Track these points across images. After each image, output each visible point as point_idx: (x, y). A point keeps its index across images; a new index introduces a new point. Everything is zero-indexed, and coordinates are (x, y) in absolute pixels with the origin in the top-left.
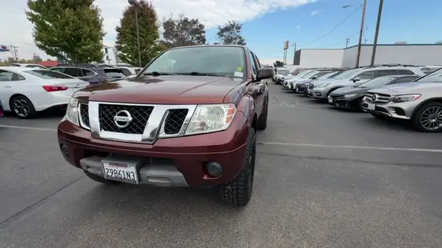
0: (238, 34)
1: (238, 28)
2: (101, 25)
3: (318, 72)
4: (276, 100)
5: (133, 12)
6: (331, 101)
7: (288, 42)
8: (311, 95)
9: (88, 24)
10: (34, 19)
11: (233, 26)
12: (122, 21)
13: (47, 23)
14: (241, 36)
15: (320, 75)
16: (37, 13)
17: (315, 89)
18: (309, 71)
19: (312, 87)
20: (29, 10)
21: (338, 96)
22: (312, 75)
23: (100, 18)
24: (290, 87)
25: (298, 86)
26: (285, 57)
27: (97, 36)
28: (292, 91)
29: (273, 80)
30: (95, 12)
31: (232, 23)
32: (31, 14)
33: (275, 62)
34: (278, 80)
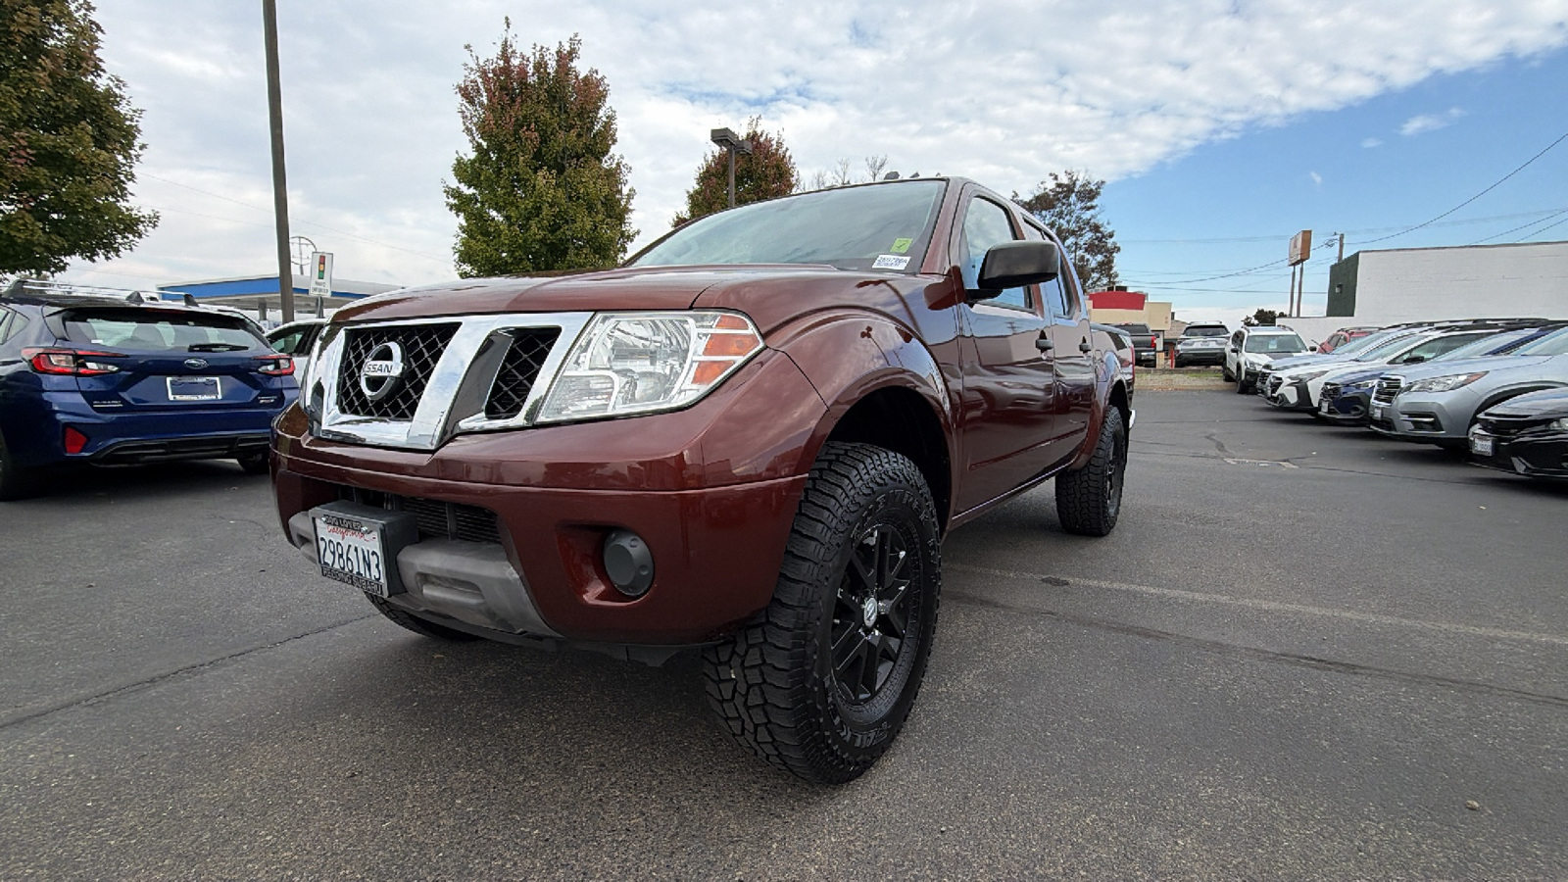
0: (1087, 215)
1: (1089, 195)
2: (627, 210)
3: (1438, 334)
4: (1221, 447)
5: (725, 168)
6: (1483, 446)
7: (1307, 236)
8: (1386, 423)
9: (590, 208)
10: (461, 204)
11: (1068, 189)
12: (691, 197)
13: (493, 213)
14: (1100, 220)
15: (1446, 345)
16: (472, 191)
17: (1403, 400)
18: (1395, 333)
19: (1391, 390)
20: (454, 183)
21: (1523, 423)
22: (1401, 349)
23: (625, 190)
24: (1293, 398)
25: (1331, 392)
26: (1296, 294)
27: (611, 240)
28: (1302, 413)
29: (1228, 378)
30: (613, 176)
31: (1064, 180)
32: (456, 194)
33: (1251, 316)
34: (1247, 373)
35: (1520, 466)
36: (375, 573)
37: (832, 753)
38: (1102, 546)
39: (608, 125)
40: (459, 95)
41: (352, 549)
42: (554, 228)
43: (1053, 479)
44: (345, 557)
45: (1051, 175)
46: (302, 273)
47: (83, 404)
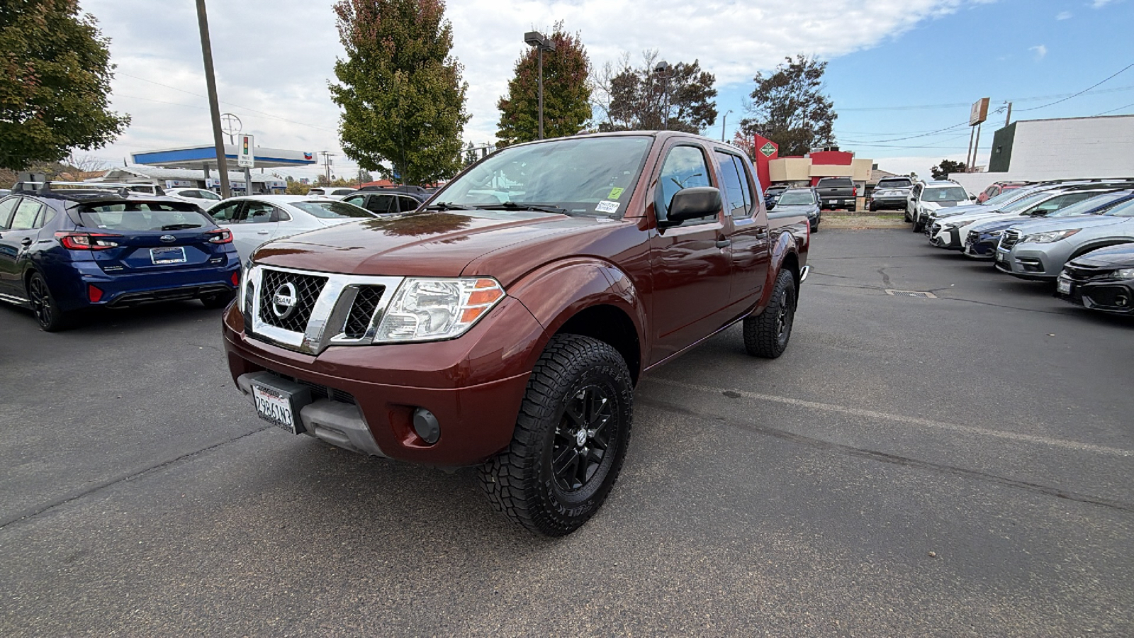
0: (813, 90)
1: (815, 73)
2: (462, 99)
3: (1059, 192)
4: (886, 279)
5: (536, 61)
6: (1065, 287)
7: (986, 101)
8: (1005, 264)
9: (435, 100)
10: (342, 97)
11: (797, 70)
12: (511, 84)
13: (365, 104)
14: (822, 93)
15: (1065, 202)
16: (349, 86)
17: (1019, 248)
18: (1031, 189)
19: (1011, 240)
20: (336, 81)
21: (1092, 272)
22: (1031, 204)
23: (461, 85)
24: (947, 239)
25: (973, 237)
26: (973, 148)
27: (451, 123)
28: (953, 251)
29: (908, 220)
30: (451, 73)
31: (796, 62)
32: (338, 90)
33: (938, 166)
34: (921, 217)
35: (1088, 303)
36: (288, 420)
37: (553, 521)
38: (773, 367)
39: (446, 33)
40: (336, 13)
41: (274, 406)
42: (409, 115)
43: (742, 321)
44: (271, 409)
45: (787, 58)
46: (233, 143)
47: (97, 269)
